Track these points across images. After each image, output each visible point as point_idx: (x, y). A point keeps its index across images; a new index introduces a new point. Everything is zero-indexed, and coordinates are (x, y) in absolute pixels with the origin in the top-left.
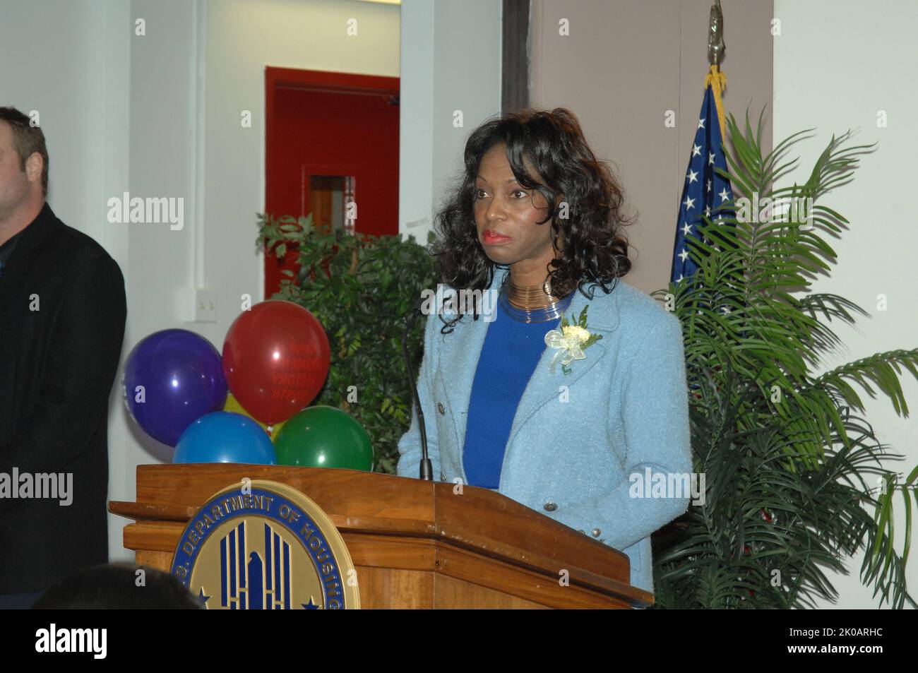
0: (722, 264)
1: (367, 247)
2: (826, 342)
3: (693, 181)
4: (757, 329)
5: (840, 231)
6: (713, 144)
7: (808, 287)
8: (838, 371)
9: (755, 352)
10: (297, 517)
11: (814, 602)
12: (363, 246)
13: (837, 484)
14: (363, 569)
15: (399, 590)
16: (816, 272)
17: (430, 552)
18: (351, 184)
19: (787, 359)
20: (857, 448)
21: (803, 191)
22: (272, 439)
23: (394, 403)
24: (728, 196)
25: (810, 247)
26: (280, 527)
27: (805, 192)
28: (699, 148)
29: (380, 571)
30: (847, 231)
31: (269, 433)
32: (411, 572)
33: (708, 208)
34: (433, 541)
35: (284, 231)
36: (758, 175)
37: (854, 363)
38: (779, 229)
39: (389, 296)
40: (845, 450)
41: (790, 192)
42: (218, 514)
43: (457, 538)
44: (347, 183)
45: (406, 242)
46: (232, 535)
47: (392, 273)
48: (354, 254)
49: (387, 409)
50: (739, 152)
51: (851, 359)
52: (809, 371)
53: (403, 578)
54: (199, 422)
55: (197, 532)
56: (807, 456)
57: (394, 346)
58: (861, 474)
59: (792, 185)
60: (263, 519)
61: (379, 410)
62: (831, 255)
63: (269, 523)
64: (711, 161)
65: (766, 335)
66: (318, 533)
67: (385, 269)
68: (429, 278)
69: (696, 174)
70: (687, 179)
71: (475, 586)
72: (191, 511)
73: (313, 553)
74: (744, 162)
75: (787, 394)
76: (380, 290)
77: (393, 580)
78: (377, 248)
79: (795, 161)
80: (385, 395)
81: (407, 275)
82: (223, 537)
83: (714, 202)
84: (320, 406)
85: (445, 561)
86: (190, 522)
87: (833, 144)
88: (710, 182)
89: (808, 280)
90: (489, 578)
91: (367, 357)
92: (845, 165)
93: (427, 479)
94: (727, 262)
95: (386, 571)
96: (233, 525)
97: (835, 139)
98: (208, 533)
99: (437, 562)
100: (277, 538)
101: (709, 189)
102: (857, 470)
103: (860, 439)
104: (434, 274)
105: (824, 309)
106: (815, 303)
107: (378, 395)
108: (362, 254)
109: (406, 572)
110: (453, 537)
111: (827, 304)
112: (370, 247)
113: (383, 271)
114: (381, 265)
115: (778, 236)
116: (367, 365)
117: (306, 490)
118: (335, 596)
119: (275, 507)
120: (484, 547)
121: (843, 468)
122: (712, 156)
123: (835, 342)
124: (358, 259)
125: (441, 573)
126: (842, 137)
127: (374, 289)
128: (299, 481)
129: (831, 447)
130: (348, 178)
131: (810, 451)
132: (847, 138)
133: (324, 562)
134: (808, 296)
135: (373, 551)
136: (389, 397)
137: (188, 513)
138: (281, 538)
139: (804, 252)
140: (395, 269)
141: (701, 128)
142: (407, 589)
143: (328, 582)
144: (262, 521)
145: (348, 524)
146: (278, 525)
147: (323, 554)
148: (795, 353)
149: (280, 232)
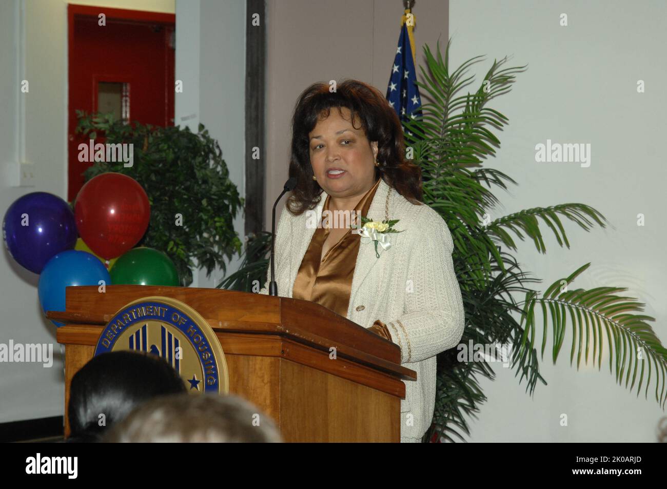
0: (423, 148)
1: (154, 134)
2: (489, 202)
3: (394, 90)
4: (446, 193)
5: (503, 126)
6: (407, 65)
7: (481, 164)
8: (497, 222)
9: (443, 208)
10: (184, 321)
11: (476, 379)
12: (152, 134)
13: (495, 299)
14: (230, 356)
15: (255, 369)
16: (486, 154)
17: (277, 345)
18: (127, 88)
19: (465, 213)
20: (508, 275)
21: (475, 98)
22: (109, 269)
23: (176, 245)
24: (418, 100)
25: (481, 136)
26: (173, 328)
27: (477, 98)
28: (397, 67)
29: (241, 358)
30: (507, 125)
31: (107, 265)
32: (264, 357)
33: (404, 109)
34: (278, 337)
35: (96, 123)
36: (445, 86)
37: (508, 216)
38: (458, 125)
39: (172, 169)
40: (501, 276)
41: (466, 99)
42: (128, 320)
43: (296, 334)
44: (124, 88)
45: (183, 130)
46: (138, 333)
47: (174, 153)
48: (146, 140)
49: (172, 249)
50: (433, 72)
51: (506, 214)
52: (480, 222)
53: (258, 362)
54: (57, 257)
55: (112, 332)
56: (477, 280)
57: (177, 204)
58: (510, 292)
59: (467, 94)
60: (160, 323)
61: (166, 250)
62: (496, 142)
63: (164, 325)
64: (406, 76)
65: (452, 198)
66: (200, 332)
67: (170, 150)
68: (200, 156)
69: (395, 85)
70: (389, 89)
71: (306, 367)
72: (106, 318)
73: (196, 345)
74: (436, 77)
75: (465, 237)
76: (164, 165)
77: (251, 363)
78: (163, 135)
79: (472, 77)
80: (170, 239)
81: (185, 154)
82: (132, 335)
83: (408, 105)
84: (142, 247)
85: (288, 350)
86: (107, 326)
87: (495, 66)
88: (405, 91)
89: (481, 159)
90: (315, 362)
91: (158, 212)
92: (504, 80)
93: (273, 295)
94: (425, 148)
95: (246, 357)
96: (138, 326)
97: (497, 62)
98: (120, 332)
99: (283, 351)
100: (170, 336)
101: (404, 95)
102: (508, 289)
103: (510, 269)
104: (203, 153)
105: (486, 179)
106: (480, 175)
107: (165, 239)
108: (151, 139)
109: (260, 358)
110: (293, 334)
111: (488, 175)
112: (157, 134)
113: (167, 151)
114: (166, 147)
115: (458, 129)
116: (159, 218)
117: (189, 303)
118: (211, 374)
119: (169, 314)
120: (312, 341)
121: (499, 289)
122: (406, 73)
123: (495, 202)
124: (148, 142)
125: (285, 359)
126: (501, 61)
127: (160, 164)
128: (183, 297)
129: (490, 273)
130: (124, 84)
131: (479, 276)
132: (505, 62)
133: (203, 352)
134: (476, 170)
135: (236, 344)
136: (173, 240)
137: (105, 319)
138: (173, 335)
139: (476, 140)
140: (176, 150)
141: (399, 53)
142: (261, 369)
143: (207, 365)
144: (159, 324)
145: (220, 325)
146: (171, 327)
147: (202, 346)
148: (470, 209)
149: (93, 123)
